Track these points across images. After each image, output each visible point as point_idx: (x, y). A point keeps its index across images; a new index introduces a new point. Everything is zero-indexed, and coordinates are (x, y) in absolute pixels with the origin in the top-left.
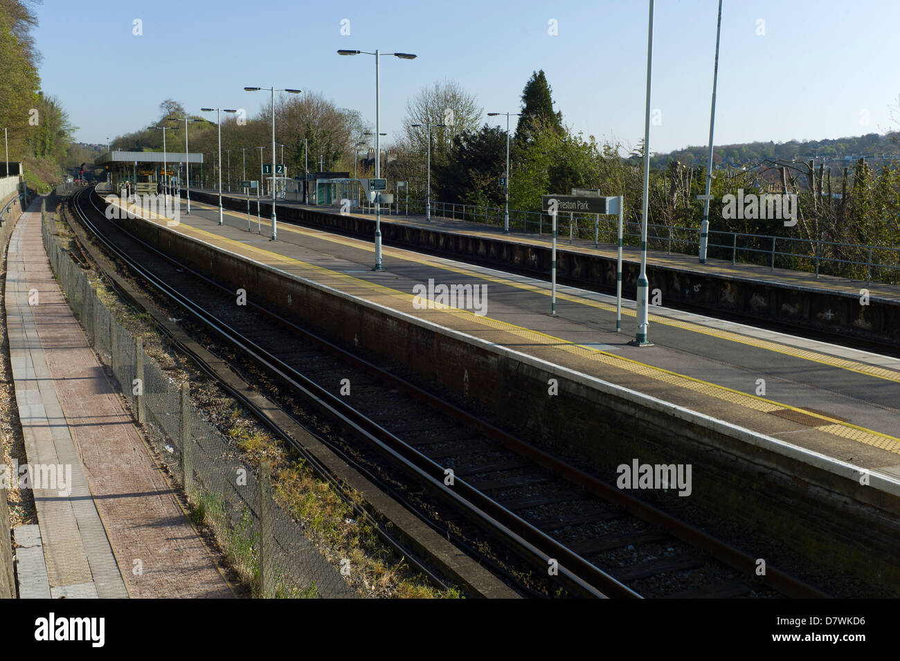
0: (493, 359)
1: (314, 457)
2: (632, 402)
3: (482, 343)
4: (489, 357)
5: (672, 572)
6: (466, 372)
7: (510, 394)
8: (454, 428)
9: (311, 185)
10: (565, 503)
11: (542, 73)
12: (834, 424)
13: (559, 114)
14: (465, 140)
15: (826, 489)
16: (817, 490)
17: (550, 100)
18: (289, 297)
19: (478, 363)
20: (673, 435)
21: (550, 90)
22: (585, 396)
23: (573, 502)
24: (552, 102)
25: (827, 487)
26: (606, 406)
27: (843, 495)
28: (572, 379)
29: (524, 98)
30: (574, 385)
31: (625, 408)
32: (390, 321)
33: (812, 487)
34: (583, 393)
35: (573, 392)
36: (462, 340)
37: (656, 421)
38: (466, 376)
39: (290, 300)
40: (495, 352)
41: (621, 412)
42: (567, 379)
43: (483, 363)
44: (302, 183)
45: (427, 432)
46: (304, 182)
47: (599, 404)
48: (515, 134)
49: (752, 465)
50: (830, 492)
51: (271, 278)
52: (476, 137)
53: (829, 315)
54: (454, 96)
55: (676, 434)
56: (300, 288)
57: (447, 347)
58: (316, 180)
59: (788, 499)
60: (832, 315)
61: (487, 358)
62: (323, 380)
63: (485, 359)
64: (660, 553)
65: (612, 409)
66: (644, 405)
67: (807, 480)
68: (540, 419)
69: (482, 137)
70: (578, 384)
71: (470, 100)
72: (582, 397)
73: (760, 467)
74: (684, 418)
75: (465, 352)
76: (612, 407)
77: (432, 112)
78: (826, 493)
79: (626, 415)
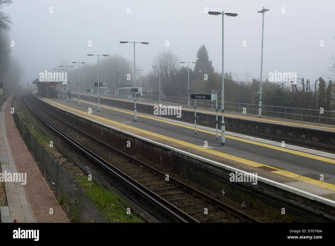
0: (169, 152)
1: (103, 185)
2: (212, 165)
3: (166, 146)
4: (168, 151)
5: (218, 219)
6: (161, 157)
7: (175, 164)
8: (155, 177)
9: (116, 90)
10: (188, 199)
11: (204, 46)
12: (278, 170)
13: (211, 62)
14: (175, 72)
15: (269, 191)
16: (266, 191)
17: (208, 56)
18: (102, 132)
19: (165, 154)
20: (225, 175)
21: (207, 52)
22: (198, 163)
23: (191, 199)
24: (208, 57)
25: (269, 190)
26: (205, 167)
27: (274, 192)
28: (194, 158)
29: (197, 55)
30: (195, 160)
31: (210, 167)
32: (136, 140)
33: (265, 190)
34: (198, 162)
35: (194, 162)
36: (159, 146)
37: (220, 171)
38: (161, 159)
39: (102, 134)
40: (170, 149)
41: (209, 168)
42: (192, 158)
43: (166, 154)
44: (112, 90)
45: (145, 178)
46: (113, 89)
47: (202, 166)
48: (194, 69)
49: (248, 184)
50: (270, 191)
51: (96, 125)
52: (179, 71)
53: (304, 136)
54: (170, 55)
55: (226, 175)
56: (106, 129)
57: (155, 149)
58: (117, 88)
59: (259, 195)
60: (305, 136)
61: (168, 152)
62: (111, 161)
63: (167, 152)
64: (216, 214)
65: (206, 167)
66: (216, 165)
67: (264, 188)
68: (184, 172)
69: (181, 71)
70: (196, 159)
71: (177, 57)
72: (197, 164)
73: (250, 185)
74: (228, 169)
75: (161, 150)
76: (207, 167)
77: (162, 61)
78: (269, 192)
79: (211, 170)
